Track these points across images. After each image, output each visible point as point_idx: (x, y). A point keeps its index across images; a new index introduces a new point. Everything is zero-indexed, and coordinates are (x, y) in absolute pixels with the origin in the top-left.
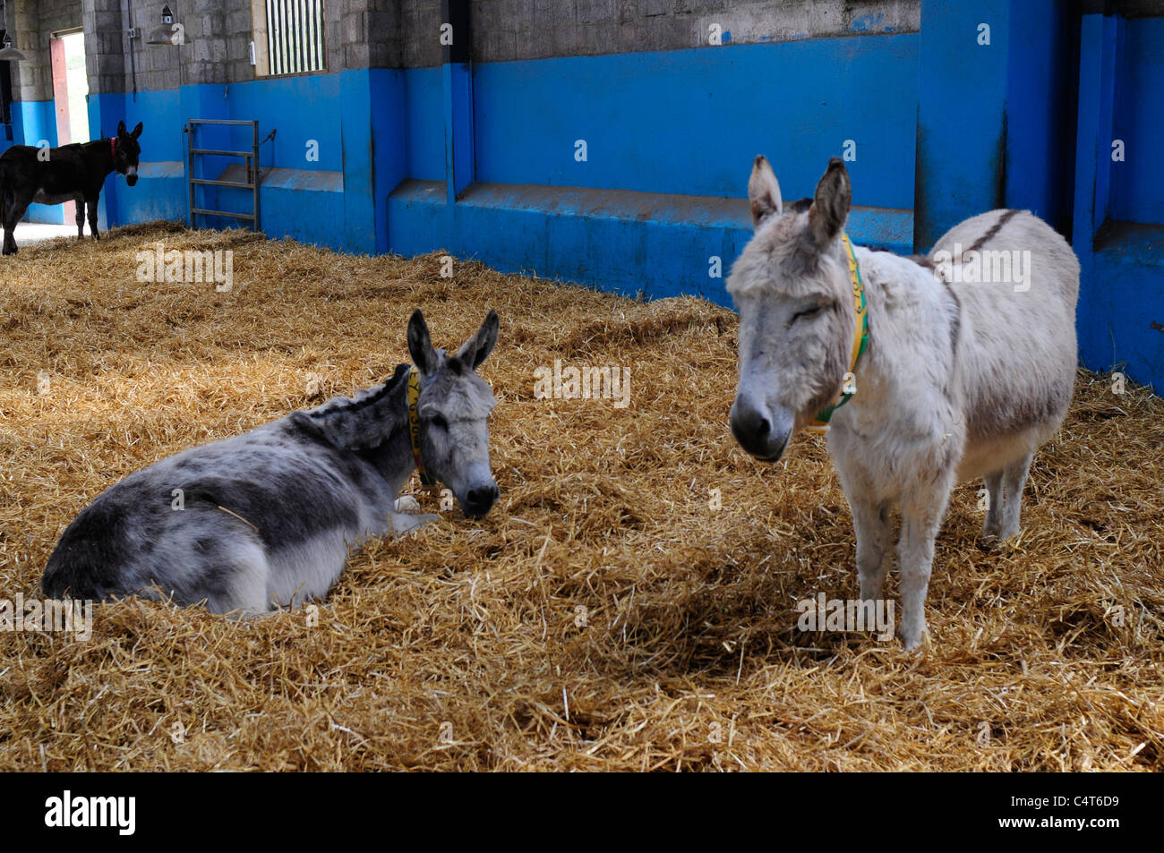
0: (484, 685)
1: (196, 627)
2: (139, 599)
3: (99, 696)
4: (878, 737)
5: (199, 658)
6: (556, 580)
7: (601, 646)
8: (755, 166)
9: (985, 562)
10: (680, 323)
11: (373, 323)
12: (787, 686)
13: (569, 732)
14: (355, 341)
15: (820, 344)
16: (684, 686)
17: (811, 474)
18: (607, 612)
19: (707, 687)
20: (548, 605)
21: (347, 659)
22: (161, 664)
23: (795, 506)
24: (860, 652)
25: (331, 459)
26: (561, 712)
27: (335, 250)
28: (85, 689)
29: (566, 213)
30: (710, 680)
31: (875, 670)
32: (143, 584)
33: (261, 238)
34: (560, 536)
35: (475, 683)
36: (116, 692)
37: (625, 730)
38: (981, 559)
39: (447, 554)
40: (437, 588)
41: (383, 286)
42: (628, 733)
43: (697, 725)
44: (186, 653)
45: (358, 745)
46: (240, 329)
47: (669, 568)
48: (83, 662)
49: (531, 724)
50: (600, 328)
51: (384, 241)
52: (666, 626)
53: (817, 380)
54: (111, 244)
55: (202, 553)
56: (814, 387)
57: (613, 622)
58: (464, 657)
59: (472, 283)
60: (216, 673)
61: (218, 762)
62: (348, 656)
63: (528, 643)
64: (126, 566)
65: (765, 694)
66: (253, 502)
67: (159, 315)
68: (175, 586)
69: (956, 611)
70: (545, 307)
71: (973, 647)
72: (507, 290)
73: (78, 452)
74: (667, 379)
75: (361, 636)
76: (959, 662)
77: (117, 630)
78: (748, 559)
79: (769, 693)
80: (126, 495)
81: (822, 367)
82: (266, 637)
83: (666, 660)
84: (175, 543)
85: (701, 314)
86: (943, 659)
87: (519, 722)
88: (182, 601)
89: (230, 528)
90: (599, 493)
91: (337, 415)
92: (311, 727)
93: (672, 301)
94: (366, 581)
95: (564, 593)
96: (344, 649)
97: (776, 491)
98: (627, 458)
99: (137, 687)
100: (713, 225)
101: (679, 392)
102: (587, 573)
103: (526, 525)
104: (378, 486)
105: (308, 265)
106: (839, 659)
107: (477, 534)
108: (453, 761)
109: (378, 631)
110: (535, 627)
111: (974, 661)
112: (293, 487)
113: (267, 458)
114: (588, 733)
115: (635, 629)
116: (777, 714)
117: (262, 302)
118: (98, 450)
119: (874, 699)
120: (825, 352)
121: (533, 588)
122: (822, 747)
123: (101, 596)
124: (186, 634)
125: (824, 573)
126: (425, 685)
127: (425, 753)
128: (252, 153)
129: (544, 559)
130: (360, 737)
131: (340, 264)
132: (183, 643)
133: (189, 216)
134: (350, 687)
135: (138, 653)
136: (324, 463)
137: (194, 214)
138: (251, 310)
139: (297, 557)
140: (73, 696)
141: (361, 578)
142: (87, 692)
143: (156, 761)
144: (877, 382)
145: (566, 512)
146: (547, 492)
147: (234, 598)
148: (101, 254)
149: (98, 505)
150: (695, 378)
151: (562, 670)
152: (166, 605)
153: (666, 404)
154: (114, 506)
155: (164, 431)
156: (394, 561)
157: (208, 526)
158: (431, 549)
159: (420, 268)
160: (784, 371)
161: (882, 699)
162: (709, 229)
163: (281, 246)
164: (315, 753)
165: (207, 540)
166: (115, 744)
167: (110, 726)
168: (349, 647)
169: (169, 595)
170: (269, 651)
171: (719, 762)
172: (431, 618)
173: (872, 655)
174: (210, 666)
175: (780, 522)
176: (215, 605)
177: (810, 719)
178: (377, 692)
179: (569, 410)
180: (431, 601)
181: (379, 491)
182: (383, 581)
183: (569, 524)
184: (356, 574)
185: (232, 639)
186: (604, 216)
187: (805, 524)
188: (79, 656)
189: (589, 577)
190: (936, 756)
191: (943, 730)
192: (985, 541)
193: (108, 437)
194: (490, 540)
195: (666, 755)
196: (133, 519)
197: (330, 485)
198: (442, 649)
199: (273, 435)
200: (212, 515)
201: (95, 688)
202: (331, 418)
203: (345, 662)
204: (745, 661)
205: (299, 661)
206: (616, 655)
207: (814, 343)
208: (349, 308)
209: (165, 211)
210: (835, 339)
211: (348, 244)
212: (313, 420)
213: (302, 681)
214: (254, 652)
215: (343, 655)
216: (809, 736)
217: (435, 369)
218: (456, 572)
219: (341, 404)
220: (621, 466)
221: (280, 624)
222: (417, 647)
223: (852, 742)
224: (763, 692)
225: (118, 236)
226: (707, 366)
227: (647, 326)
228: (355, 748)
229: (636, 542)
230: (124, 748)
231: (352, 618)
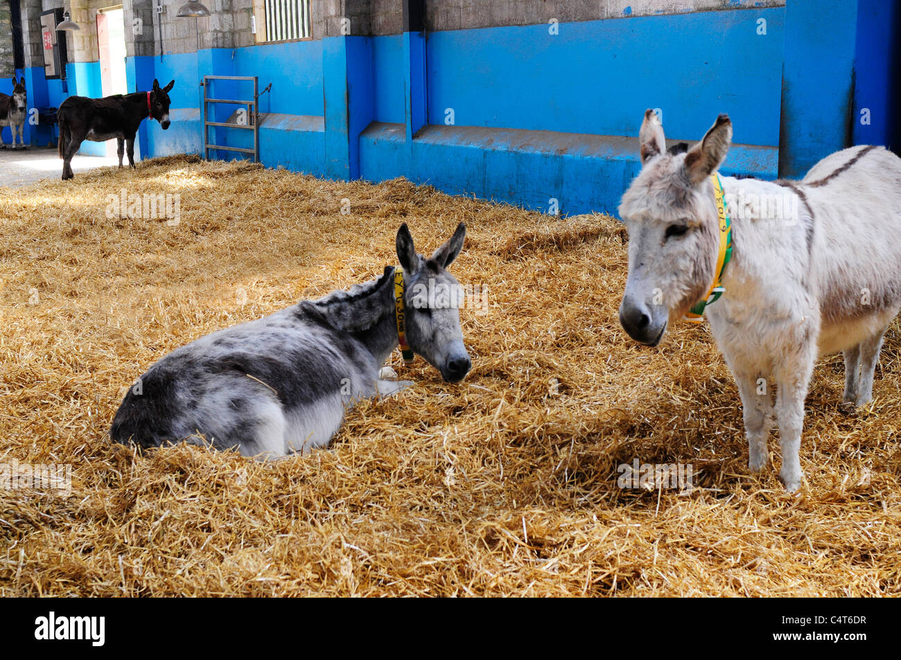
0: (457, 514)
1: (233, 467)
2: (188, 444)
3: (162, 519)
4: (771, 559)
5: (236, 491)
6: (510, 433)
7: (548, 485)
8: (645, 118)
9: (845, 423)
10: (592, 234)
11: (350, 233)
12: (696, 519)
13: (528, 552)
14: (337, 247)
15: (688, 258)
16: (614, 518)
17: (702, 352)
18: (551, 458)
19: (633, 519)
20: (504, 453)
21: (348, 492)
22: (207, 495)
23: (692, 377)
24: (752, 493)
25: (331, 338)
26: (521, 536)
27: (318, 177)
28: (149, 514)
29: (499, 148)
30: (634, 512)
31: (764, 506)
32: (189, 433)
33: (259, 167)
34: (511, 399)
35: (451, 513)
36: (174, 516)
37: (571, 551)
38: (842, 421)
39: (422, 412)
40: (415, 439)
41: (357, 205)
42: (574, 553)
43: (627, 548)
44: (226, 487)
45: (364, 560)
46: (249, 237)
47: (599, 424)
48: (147, 492)
49: (499, 546)
50: (530, 238)
51: (356, 171)
52: (600, 470)
53: (688, 286)
54: (145, 172)
55: (235, 409)
56: (684, 290)
57: (556, 466)
58: (439, 492)
59: (426, 202)
60: (249, 502)
61: (260, 571)
62: (349, 490)
63: (490, 482)
64: (177, 419)
65: (679, 524)
66: (273, 372)
67: (186, 226)
68: (214, 435)
69: (825, 462)
70: (484, 221)
71: (842, 490)
72: (453, 208)
73: (131, 331)
74: (584, 278)
75: (358, 475)
76: (831, 501)
77: (172, 468)
78: (658, 418)
79: (682, 524)
80: (174, 364)
81: (691, 276)
82: (285, 475)
83: (599, 497)
84: (214, 402)
85: (609, 227)
86: (818, 499)
87: (488, 543)
88: (219, 446)
89: (256, 391)
90: (538, 366)
91: (337, 305)
92: (329, 545)
93: (585, 217)
94: (359, 432)
95: (516, 444)
96: (346, 485)
97: (676, 365)
98: (557, 339)
99: (190, 513)
100: (617, 158)
101: (594, 288)
102: (534, 428)
103: (482, 390)
104: (366, 359)
105: (298, 188)
106: (735, 497)
107: (445, 397)
108: (438, 573)
109: (372, 472)
110: (494, 470)
111: (842, 501)
112: (303, 361)
113: (283, 338)
114: (542, 552)
115: (575, 472)
116: (688, 540)
117: (263, 216)
118: (145, 329)
119: (765, 530)
120: (692, 264)
121: (492, 439)
122: (726, 567)
123: (158, 442)
124: (225, 472)
125: (719, 430)
126: (412, 514)
127: (416, 567)
128: (253, 102)
129: (500, 417)
130: (366, 554)
131: (322, 187)
132: (223, 479)
133: (204, 151)
134: (352, 514)
135: (189, 486)
136: (326, 341)
137: (208, 149)
138: (256, 223)
139: (306, 414)
140: (140, 518)
141: (355, 431)
142: (151, 515)
143: (208, 570)
144: (743, 281)
145: (512, 381)
146: (498, 365)
147: (259, 444)
148: (137, 179)
149: (154, 372)
150: (606, 277)
151: (517, 503)
152: (208, 449)
153: (585, 298)
154: (166, 372)
155: (195, 316)
156: (380, 417)
157: (239, 389)
158: (409, 408)
159: (386, 191)
160: (660, 279)
161: (770, 530)
162: (613, 161)
163: (275, 174)
164: (333, 566)
165: (238, 400)
166: (175, 556)
167: (170, 542)
168: (350, 483)
169: (210, 442)
170: (288, 486)
171: (646, 577)
172: (411, 462)
173: (761, 495)
174: (245, 496)
175: (681, 390)
176: (245, 450)
177: (715, 545)
178: (374, 519)
179: (509, 301)
180: (411, 448)
181: (368, 362)
182: (373, 432)
183: (515, 390)
184: (352, 427)
185: (260, 476)
186: (530, 151)
187: (700, 392)
188: (144, 487)
189: (536, 432)
190: (818, 575)
191: (821, 554)
192: (844, 406)
193: (153, 320)
194: (455, 402)
195: (605, 571)
196: (181, 383)
197: (330, 359)
198: (422, 486)
199: (286, 319)
200: (242, 381)
201: (157, 512)
202: (333, 307)
203: (347, 495)
204: (661, 499)
205: (312, 494)
206: (560, 492)
207: (684, 257)
208: (331, 222)
209: (185, 147)
210: (702, 253)
211: (328, 173)
212: (318, 308)
213: (315, 510)
214: (277, 486)
215: (346, 489)
216: (716, 558)
217: (417, 270)
218: (429, 426)
219: (341, 296)
220: (552, 345)
221: (297, 465)
222: (402, 484)
223: (750, 563)
224: (677, 522)
225: (149, 165)
226: (614, 268)
227: (567, 237)
228: (362, 563)
229: (567, 405)
230: (182, 559)
231: (351, 461)
